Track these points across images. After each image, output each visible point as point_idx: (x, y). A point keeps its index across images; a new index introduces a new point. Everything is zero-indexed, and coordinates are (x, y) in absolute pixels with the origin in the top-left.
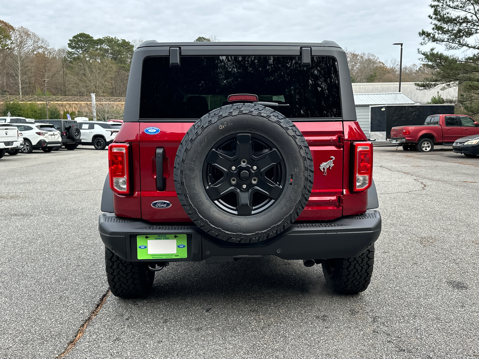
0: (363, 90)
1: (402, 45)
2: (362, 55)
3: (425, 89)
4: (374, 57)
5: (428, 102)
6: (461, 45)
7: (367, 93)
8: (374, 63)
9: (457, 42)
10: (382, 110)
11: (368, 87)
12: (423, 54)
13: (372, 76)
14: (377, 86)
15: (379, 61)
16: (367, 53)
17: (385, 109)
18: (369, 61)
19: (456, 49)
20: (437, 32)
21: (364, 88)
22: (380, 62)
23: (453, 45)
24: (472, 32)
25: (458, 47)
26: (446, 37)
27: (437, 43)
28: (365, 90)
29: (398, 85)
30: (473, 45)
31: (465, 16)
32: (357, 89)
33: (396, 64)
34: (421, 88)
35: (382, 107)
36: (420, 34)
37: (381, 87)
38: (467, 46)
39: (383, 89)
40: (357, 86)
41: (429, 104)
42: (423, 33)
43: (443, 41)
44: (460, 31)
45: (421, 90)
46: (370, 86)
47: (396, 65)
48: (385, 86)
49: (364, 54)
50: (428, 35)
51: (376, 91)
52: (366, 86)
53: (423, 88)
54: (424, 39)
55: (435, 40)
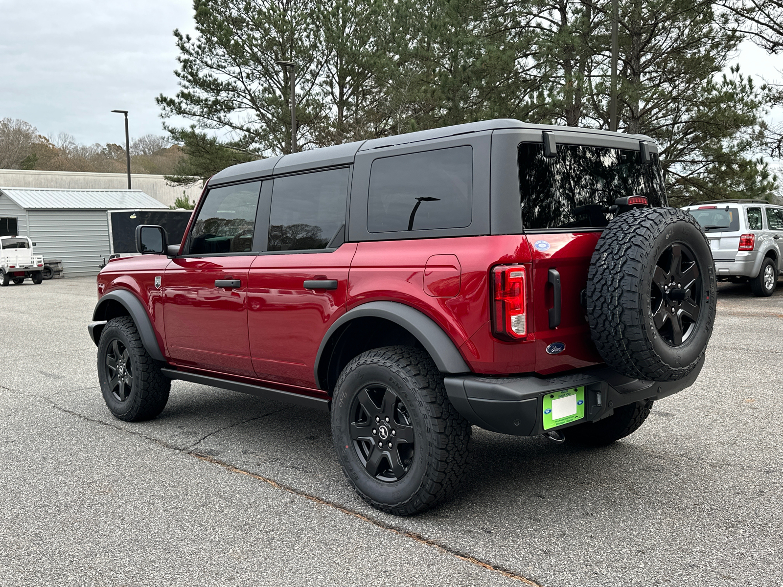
0: (52, 184)
1: (126, 113)
2: (6, 122)
3: (180, 185)
4: (28, 127)
5: (170, 207)
6: (222, 123)
7: (61, 188)
8: (27, 136)
9: (215, 119)
10: (132, 217)
11: (62, 179)
12: (172, 131)
13: (29, 159)
14: (77, 177)
15: (38, 134)
16: (14, 119)
17: (135, 217)
18: (18, 131)
19: (213, 128)
20: (185, 101)
21: (54, 179)
22: (40, 136)
23: (209, 122)
24: (234, 106)
25: (217, 125)
26: (197, 109)
27: (184, 117)
28: (56, 183)
29: (127, 178)
30: (239, 126)
31: (227, 82)
32: (43, 181)
33: (68, 140)
34: (173, 183)
35: (132, 213)
36: (158, 100)
37: (84, 179)
38: (231, 125)
39: (87, 183)
40: (42, 176)
41: (171, 209)
42: (162, 100)
43: (194, 114)
44: (216, 102)
45: (174, 186)
46: (64, 177)
47: (68, 143)
48: (90, 177)
49: (9, 120)
50: (171, 103)
51: (76, 186)
52: (57, 176)
53: (176, 183)
54: (164, 109)
55: (180, 111)
